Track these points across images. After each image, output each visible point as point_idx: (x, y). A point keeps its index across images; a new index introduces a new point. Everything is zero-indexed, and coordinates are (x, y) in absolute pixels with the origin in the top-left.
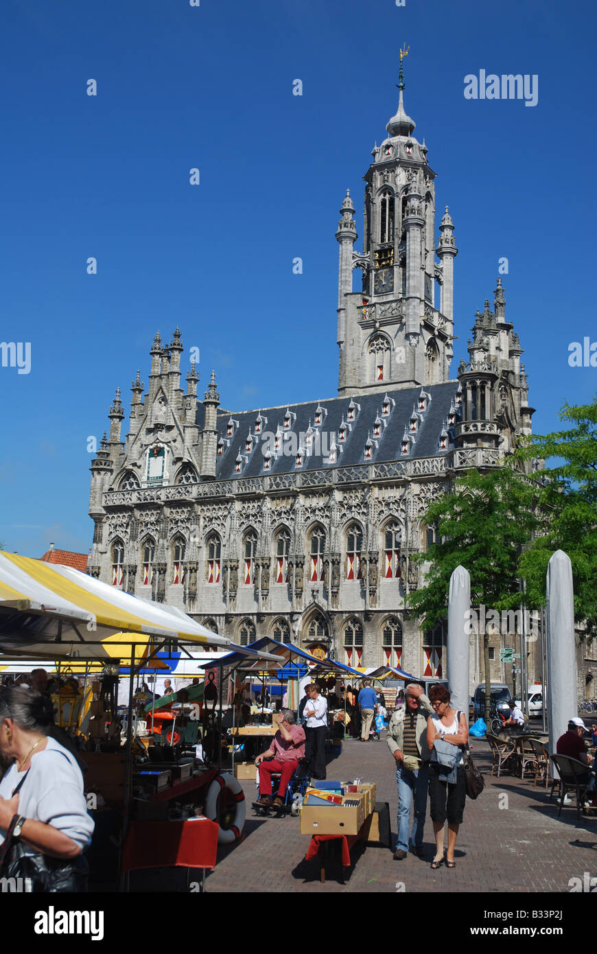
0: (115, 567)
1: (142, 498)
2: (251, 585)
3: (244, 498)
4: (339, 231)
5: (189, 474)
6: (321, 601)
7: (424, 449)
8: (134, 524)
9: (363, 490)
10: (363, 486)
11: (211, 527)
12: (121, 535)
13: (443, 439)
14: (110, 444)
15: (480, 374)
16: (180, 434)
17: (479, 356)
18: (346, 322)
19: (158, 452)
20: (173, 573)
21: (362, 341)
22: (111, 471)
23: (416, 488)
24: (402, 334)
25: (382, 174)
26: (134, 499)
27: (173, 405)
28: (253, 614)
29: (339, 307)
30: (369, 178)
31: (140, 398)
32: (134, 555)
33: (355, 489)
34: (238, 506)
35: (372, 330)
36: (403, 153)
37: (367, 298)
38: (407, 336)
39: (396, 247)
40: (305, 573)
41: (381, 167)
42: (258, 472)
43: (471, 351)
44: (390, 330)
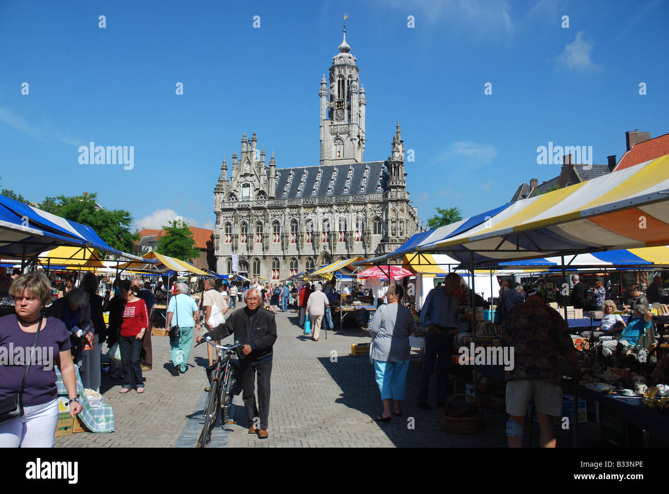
0: (227, 235)
1: (240, 205)
2: (295, 244)
3: (291, 207)
4: (320, 92)
5: (262, 195)
6: (329, 251)
7: (371, 190)
8: (236, 217)
9: (346, 205)
10: (346, 204)
11: (275, 219)
12: (230, 221)
13: (379, 186)
14: (222, 181)
15: (398, 162)
16: (258, 178)
17: (397, 154)
18: (324, 131)
19: (248, 186)
20: (256, 238)
21: (331, 140)
22: (223, 193)
23: (370, 206)
24: (349, 139)
25: (338, 69)
26: (236, 206)
27: (253, 166)
28: (296, 256)
29: (321, 125)
30: (332, 70)
31: (236, 161)
32: (237, 230)
33: (343, 205)
34: (288, 210)
35: (335, 136)
36: (348, 61)
37: (333, 122)
38: (351, 140)
39: (345, 101)
40: (320, 239)
41: (338, 66)
42: (294, 196)
43: (393, 152)
44: (344, 137)
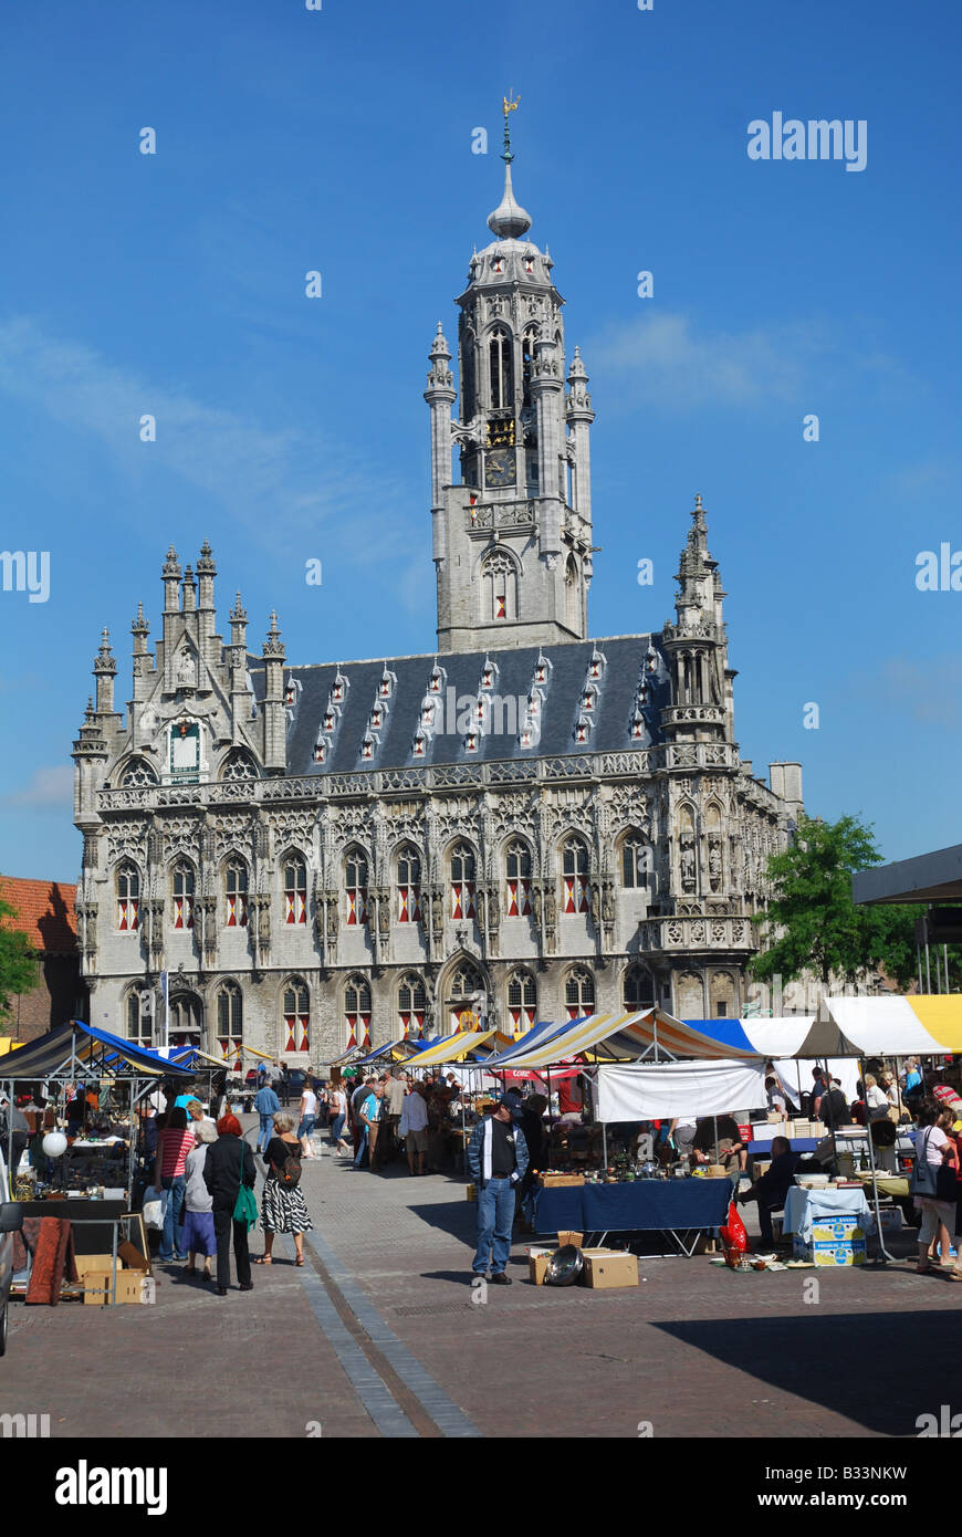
0: (123, 903)
1: (168, 800)
2: (359, 927)
3: (341, 803)
4: (430, 388)
5: (240, 763)
6: (474, 948)
7: (608, 739)
8: (150, 840)
9: (529, 793)
10: (529, 788)
11: (289, 843)
12: (132, 855)
13: (637, 723)
14: (100, 716)
15: (697, 642)
16: (224, 704)
17: (692, 617)
18: (447, 530)
19: (191, 730)
20: (225, 910)
21: (471, 558)
22: (105, 757)
23: (607, 793)
24: (533, 552)
25: (490, 301)
26: (151, 801)
27: (208, 661)
28: (365, 967)
29: (435, 506)
30: (468, 303)
31: (146, 645)
32: (158, 886)
33: (516, 791)
34: (332, 813)
35: (485, 544)
36: (521, 269)
37: (476, 492)
38: (543, 556)
39: (517, 416)
40: (445, 908)
41: (489, 291)
42: (353, 764)
43: (680, 609)
44: (516, 544)
